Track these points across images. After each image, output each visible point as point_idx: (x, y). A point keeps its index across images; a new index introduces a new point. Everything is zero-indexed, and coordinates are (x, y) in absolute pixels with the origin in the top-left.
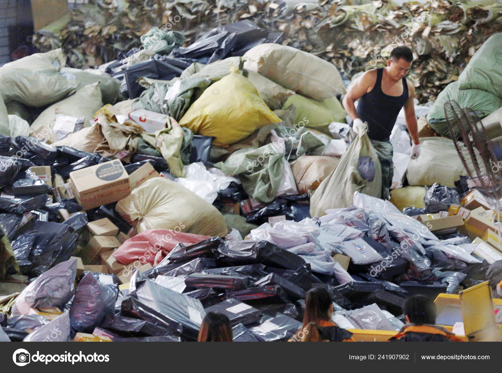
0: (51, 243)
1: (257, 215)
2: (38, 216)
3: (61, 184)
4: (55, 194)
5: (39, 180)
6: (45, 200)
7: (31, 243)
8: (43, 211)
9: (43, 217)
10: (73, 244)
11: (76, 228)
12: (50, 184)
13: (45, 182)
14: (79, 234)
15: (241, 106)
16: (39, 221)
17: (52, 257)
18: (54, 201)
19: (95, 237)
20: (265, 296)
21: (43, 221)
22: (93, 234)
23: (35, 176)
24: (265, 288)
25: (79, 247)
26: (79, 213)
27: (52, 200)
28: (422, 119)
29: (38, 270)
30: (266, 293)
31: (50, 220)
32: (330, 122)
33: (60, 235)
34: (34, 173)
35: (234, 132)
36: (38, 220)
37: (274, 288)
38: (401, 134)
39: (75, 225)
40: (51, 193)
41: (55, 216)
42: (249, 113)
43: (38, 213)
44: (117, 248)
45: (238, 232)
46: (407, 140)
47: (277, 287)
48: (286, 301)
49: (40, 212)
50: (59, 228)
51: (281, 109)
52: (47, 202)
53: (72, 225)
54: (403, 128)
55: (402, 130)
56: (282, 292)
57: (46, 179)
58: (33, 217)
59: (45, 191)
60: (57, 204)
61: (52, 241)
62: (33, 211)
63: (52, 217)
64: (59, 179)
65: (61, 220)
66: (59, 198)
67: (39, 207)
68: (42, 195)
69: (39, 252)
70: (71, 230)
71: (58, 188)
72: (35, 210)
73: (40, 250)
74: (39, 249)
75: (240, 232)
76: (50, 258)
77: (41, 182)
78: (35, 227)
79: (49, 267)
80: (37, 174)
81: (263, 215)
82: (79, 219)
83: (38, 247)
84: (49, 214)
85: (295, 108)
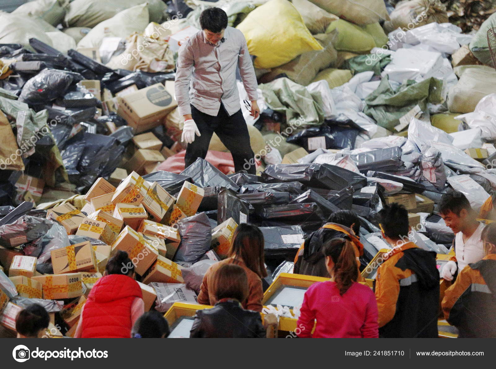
0: (98, 154)
1: (297, 136)
2: (86, 128)
3: (109, 98)
4: (103, 107)
5: (89, 93)
6: (94, 113)
7: (80, 154)
8: (92, 123)
9: (92, 129)
10: (119, 156)
11: (122, 141)
12: (99, 98)
13: (95, 95)
14: (125, 147)
15: (284, 33)
16: (88, 133)
17: (99, 168)
18: (103, 114)
19: (140, 150)
20: (301, 213)
21: (91, 133)
22: (138, 148)
23: (85, 89)
24: (301, 205)
25: (124, 159)
26: (125, 127)
27: (101, 113)
28: (465, 47)
29: (85, 180)
30: (302, 210)
31: (98, 132)
32: (372, 47)
33: (107, 147)
34: (84, 86)
35: (276, 57)
36: (86, 132)
37: (311, 205)
38: (443, 61)
39: (121, 138)
40: (99, 106)
41: (102, 129)
42: (291, 40)
43: (87, 125)
44: (161, 162)
45: (277, 151)
46: (448, 68)
47: (314, 204)
48: (322, 218)
49: (89, 123)
50: (106, 141)
51: (324, 32)
52: (96, 116)
53: (118, 138)
54: (445, 55)
55: (444, 57)
56: (318, 209)
57: (95, 93)
58: (82, 128)
59: (94, 104)
60: (105, 117)
61: (99, 153)
62: (82, 123)
63: (100, 129)
64: (107, 92)
65: (108, 133)
66: (107, 112)
67: (89, 119)
68: (91, 109)
69: (87, 163)
70: (118, 142)
71: (107, 103)
72: (84, 122)
73: (88, 161)
74: (87, 159)
75: (280, 152)
76: (97, 169)
77: (91, 96)
78: (83, 139)
79: (95, 177)
80: (87, 88)
81: (303, 136)
82: (125, 133)
83: (86, 157)
84: (98, 127)
85: (338, 33)
